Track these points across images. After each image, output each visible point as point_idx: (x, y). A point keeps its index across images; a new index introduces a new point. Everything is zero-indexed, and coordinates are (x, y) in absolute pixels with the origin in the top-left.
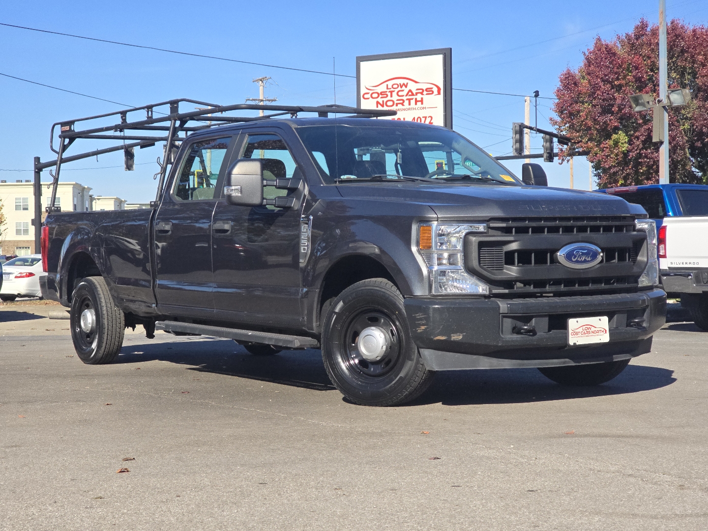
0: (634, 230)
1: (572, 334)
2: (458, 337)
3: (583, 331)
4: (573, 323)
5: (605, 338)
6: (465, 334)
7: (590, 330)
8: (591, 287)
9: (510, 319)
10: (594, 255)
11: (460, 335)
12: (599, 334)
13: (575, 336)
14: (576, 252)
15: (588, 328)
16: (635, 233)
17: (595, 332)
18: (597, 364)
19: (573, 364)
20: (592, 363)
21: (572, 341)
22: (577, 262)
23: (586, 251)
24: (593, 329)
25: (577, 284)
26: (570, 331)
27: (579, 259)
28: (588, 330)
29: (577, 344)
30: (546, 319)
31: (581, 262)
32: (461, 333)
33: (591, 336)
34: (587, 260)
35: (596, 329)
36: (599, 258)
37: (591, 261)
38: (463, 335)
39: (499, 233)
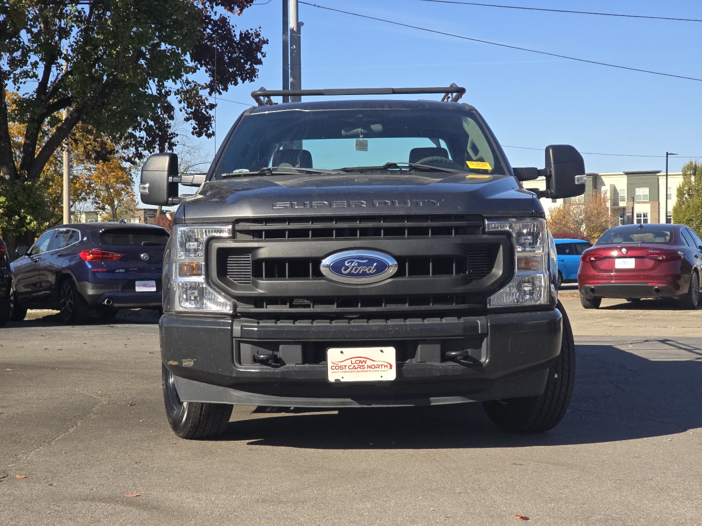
0: (484, 233)
1: (333, 368)
2: (189, 363)
3: (353, 365)
4: (334, 355)
5: (390, 375)
6: (195, 360)
7: (364, 363)
8: (384, 308)
9: (250, 345)
10: (382, 267)
11: (191, 361)
12: (380, 370)
13: (339, 370)
14: (348, 263)
15: (360, 362)
16: (485, 236)
17: (373, 367)
18: (400, 407)
19: (357, 405)
20: (390, 406)
21: (332, 377)
22: (350, 274)
23: (367, 261)
24: (369, 363)
25: (359, 304)
26: (330, 364)
27: (353, 271)
28: (361, 364)
29: (342, 380)
30: (298, 348)
31: (358, 275)
32: (192, 358)
33: (367, 371)
34: (368, 272)
35: (375, 363)
36: (392, 271)
37: (373, 274)
38: (194, 362)
39: (250, 237)
